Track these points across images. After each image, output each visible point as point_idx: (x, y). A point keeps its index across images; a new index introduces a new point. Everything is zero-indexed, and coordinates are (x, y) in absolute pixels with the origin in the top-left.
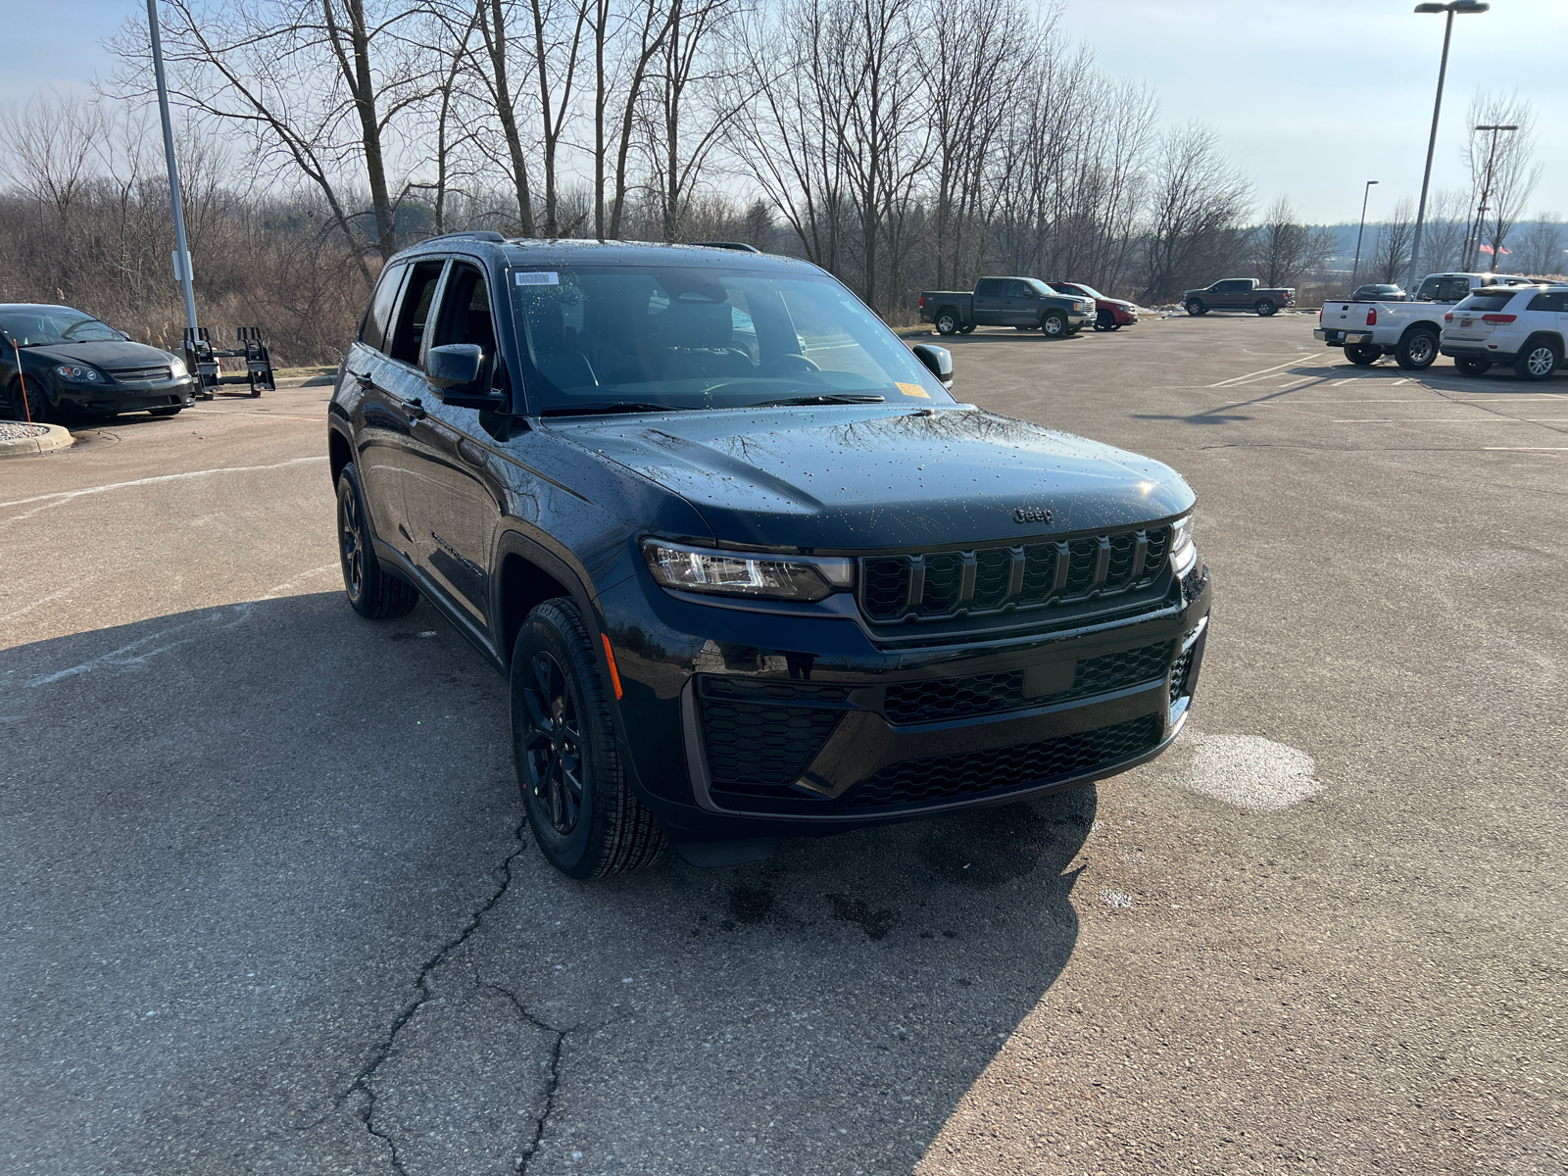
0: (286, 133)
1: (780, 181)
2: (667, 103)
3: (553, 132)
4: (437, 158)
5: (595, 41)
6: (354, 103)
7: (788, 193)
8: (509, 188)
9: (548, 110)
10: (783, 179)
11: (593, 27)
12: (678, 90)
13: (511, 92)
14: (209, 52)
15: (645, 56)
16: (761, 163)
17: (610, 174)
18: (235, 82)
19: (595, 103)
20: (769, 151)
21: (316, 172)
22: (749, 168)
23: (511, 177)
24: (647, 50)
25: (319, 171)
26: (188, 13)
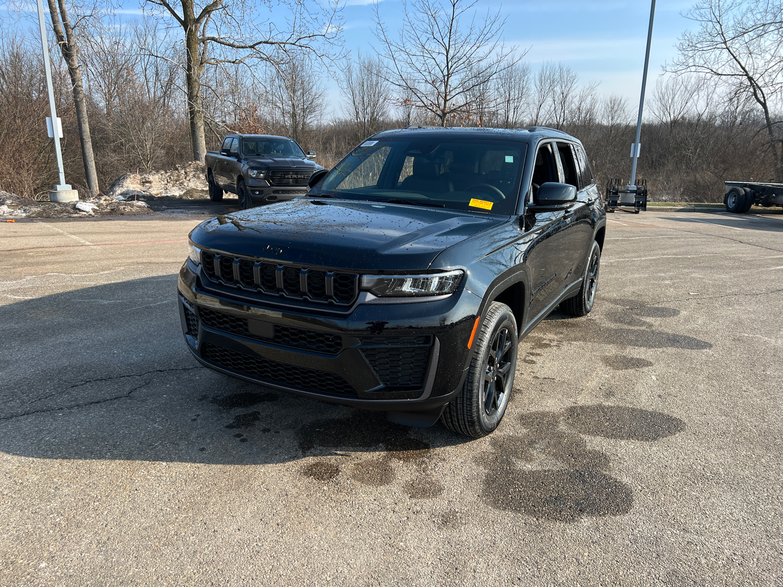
18: (735, 57)
21: (763, 101)
25: (765, 100)
26: (721, 26)
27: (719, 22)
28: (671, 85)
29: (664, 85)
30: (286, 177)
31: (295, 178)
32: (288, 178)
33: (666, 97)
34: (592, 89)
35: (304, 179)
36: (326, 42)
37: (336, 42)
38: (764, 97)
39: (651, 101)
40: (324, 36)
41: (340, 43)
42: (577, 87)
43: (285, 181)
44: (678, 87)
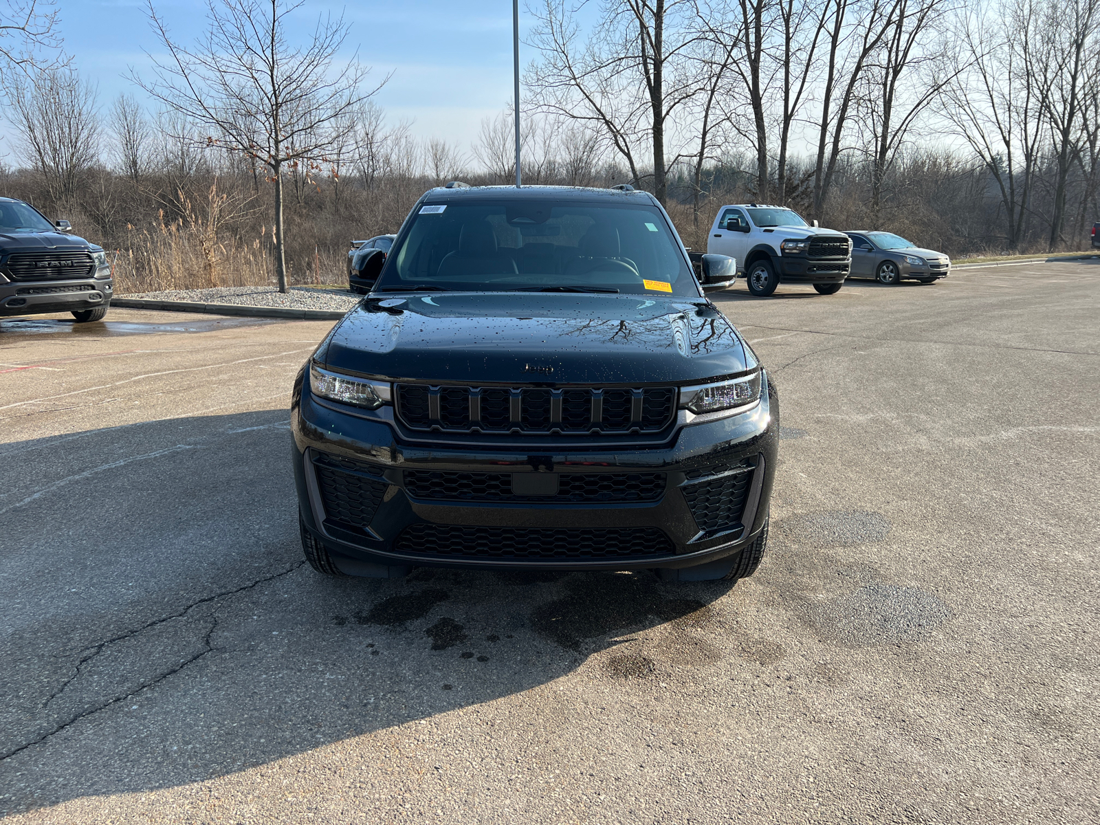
0: (611, 126)
1: (983, 137)
2: (885, 85)
3: (789, 113)
4: (701, 136)
5: (830, 44)
6: (651, 104)
7: (990, 147)
8: (751, 154)
9: (788, 97)
10: (986, 136)
11: (830, 34)
12: (896, 73)
13: (762, 87)
14: (575, 79)
15: (866, 52)
16: (969, 124)
17: (829, 139)
18: (587, 97)
19: (825, 90)
20: (978, 115)
21: (626, 151)
22: (959, 129)
23: (754, 146)
24: (867, 46)
25: (628, 149)
26: (567, 57)
27: (563, 52)
28: (499, 127)
29: (491, 128)
30: (40, 264)
31: (55, 266)
32: (44, 267)
33: (496, 143)
34: (405, 128)
35: (72, 266)
36: (29, 41)
37: (46, 41)
38: (626, 145)
39: (479, 147)
40: (23, 29)
41: (54, 43)
42: (384, 126)
43: (38, 272)
44: (508, 130)
